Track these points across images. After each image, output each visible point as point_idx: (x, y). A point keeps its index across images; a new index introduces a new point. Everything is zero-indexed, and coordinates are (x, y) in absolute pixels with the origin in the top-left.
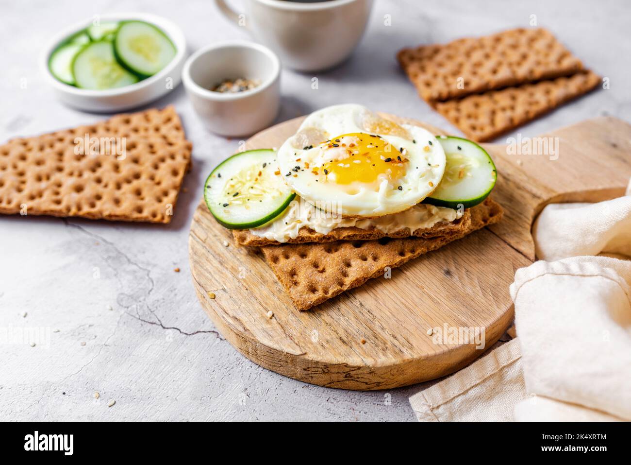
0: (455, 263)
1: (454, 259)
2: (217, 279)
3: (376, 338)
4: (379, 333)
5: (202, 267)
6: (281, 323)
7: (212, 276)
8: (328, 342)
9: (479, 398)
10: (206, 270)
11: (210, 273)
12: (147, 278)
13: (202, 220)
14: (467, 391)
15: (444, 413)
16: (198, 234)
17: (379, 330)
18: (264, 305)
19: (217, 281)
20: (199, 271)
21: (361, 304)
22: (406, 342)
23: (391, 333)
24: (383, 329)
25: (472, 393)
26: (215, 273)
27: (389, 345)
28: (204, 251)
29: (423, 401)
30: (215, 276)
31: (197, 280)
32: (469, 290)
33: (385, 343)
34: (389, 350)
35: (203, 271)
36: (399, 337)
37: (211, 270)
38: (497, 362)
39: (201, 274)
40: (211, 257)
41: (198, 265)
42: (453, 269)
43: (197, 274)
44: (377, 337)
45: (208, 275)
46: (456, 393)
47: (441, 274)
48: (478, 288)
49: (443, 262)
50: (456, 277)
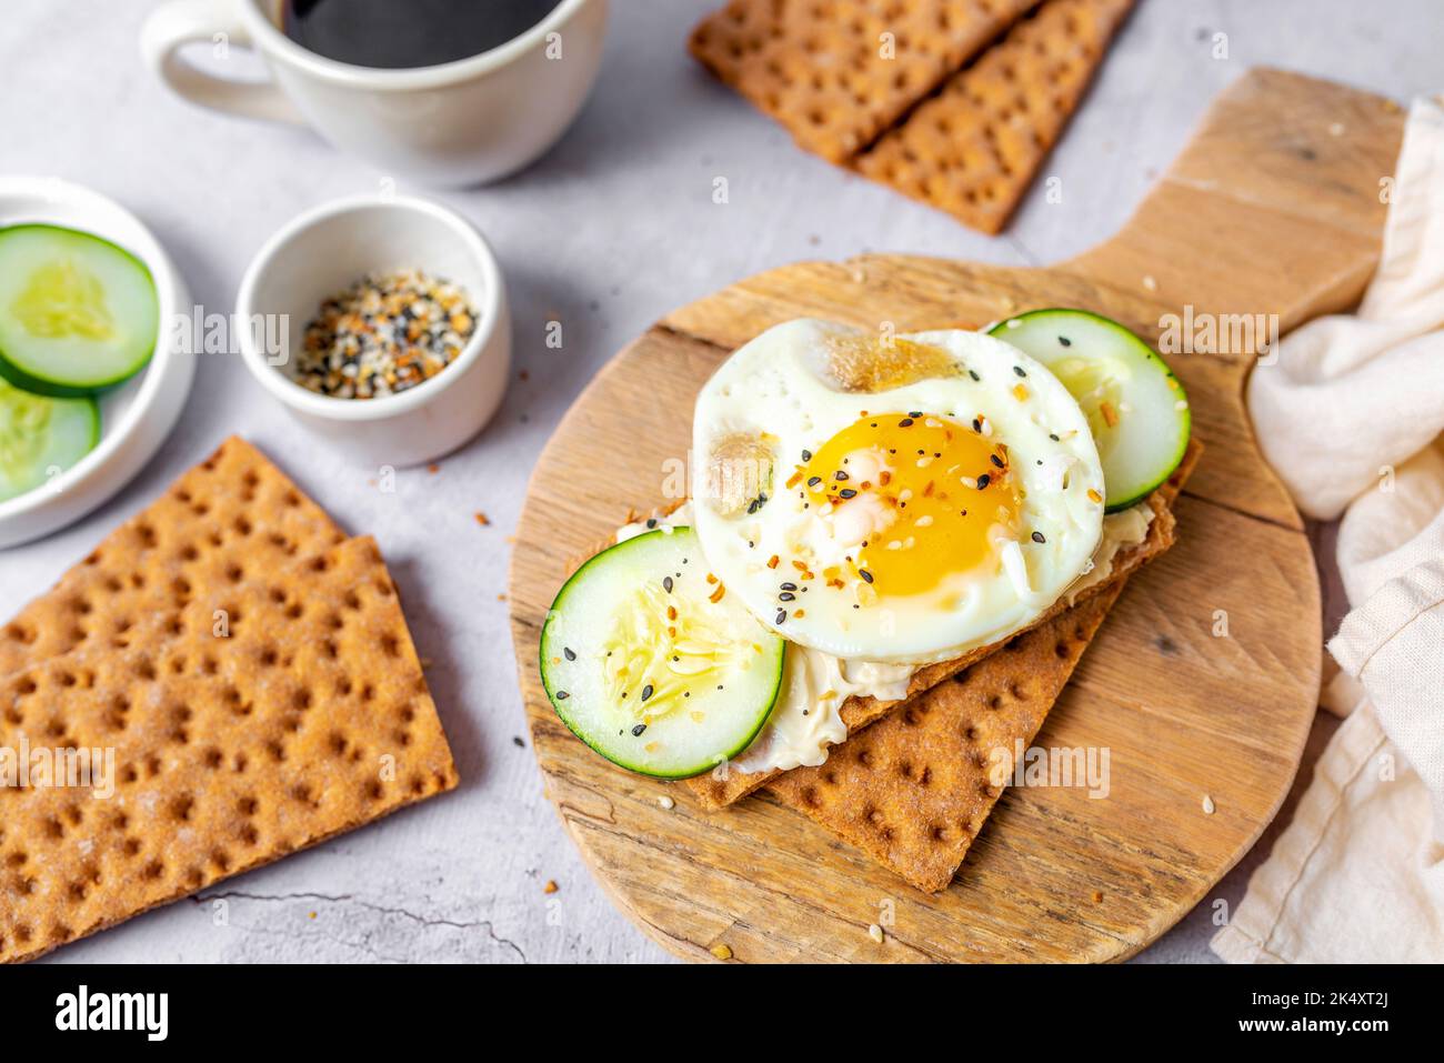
0: (1167, 612)
1: (1160, 604)
2: (708, 905)
3: (1116, 874)
4: (1115, 860)
5: (653, 890)
6: (911, 943)
7: (691, 902)
8: (1028, 935)
9: (1325, 872)
10: (668, 893)
11: (680, 895)
12: (496, 943)
13: (568, 764)
14: (1303, 872)
15: (1285, 942)
16: (585, 810)
17: (1111, 852)
18: (848, 917)
19: (709, 909)
20: (652, 904)
21: (1041, 809)
22: (1175, 853)
23: (1137, 849)
24: (1116, 845)
25: (1313, 869)
26: (691, 891)
27: (1149, 879)
28: (629, 846)
29: (1244, 941)
30: (697, 898)
31: (663, 928)
32: (1228, 669)
33: (1139, 877)
34: (1155, 889)
35: (660, 900)
36: (1156, 848)
37: (676, 889)
38: (1333, 785)
39: (665, 910)
40: (654, 853)
41: (639, 891)
42: (1171, 631)
43: (655, 916)
44: (1117, 870)
45: (679, 904)
46: (1286, 885)
47: (1155, 656)
48: (1241, 653)
49: (1141, 622)
50: (1187, 647)
